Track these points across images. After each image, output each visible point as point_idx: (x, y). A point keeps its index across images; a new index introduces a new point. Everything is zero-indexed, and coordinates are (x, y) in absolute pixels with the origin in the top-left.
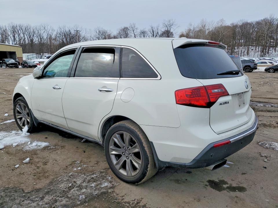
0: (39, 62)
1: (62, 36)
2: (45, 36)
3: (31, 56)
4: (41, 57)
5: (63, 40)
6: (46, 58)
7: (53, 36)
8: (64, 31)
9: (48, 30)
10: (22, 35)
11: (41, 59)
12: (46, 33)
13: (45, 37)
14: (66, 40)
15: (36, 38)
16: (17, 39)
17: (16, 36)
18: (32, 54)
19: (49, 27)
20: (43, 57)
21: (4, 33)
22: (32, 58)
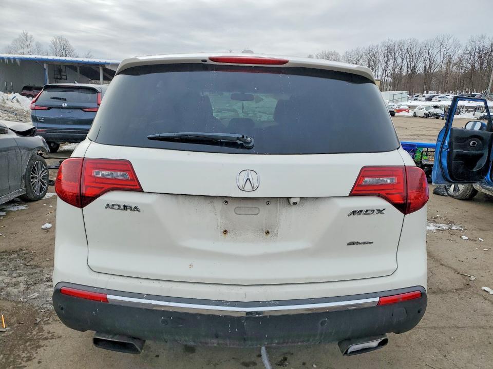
0: (408, 106)
1: (474, 58)
2: (439, 59)
3: (400, 96)
4: (416, 98)
5: (473, 66)
6: (424, 99)
7: (455, 59)
8: (479, 47)
9: (448, 48)
10: (399, 60)
11: (416, 101)
12: (442, 54)
13: (439, 62)
14: (481, 64)
15: (421, 63)
16: (390, 67)
17: (391, 61)
18: (401, 92)
19: (451, 41)
20: (419, 98)
21: (373, 58)
22: (399, 100)
